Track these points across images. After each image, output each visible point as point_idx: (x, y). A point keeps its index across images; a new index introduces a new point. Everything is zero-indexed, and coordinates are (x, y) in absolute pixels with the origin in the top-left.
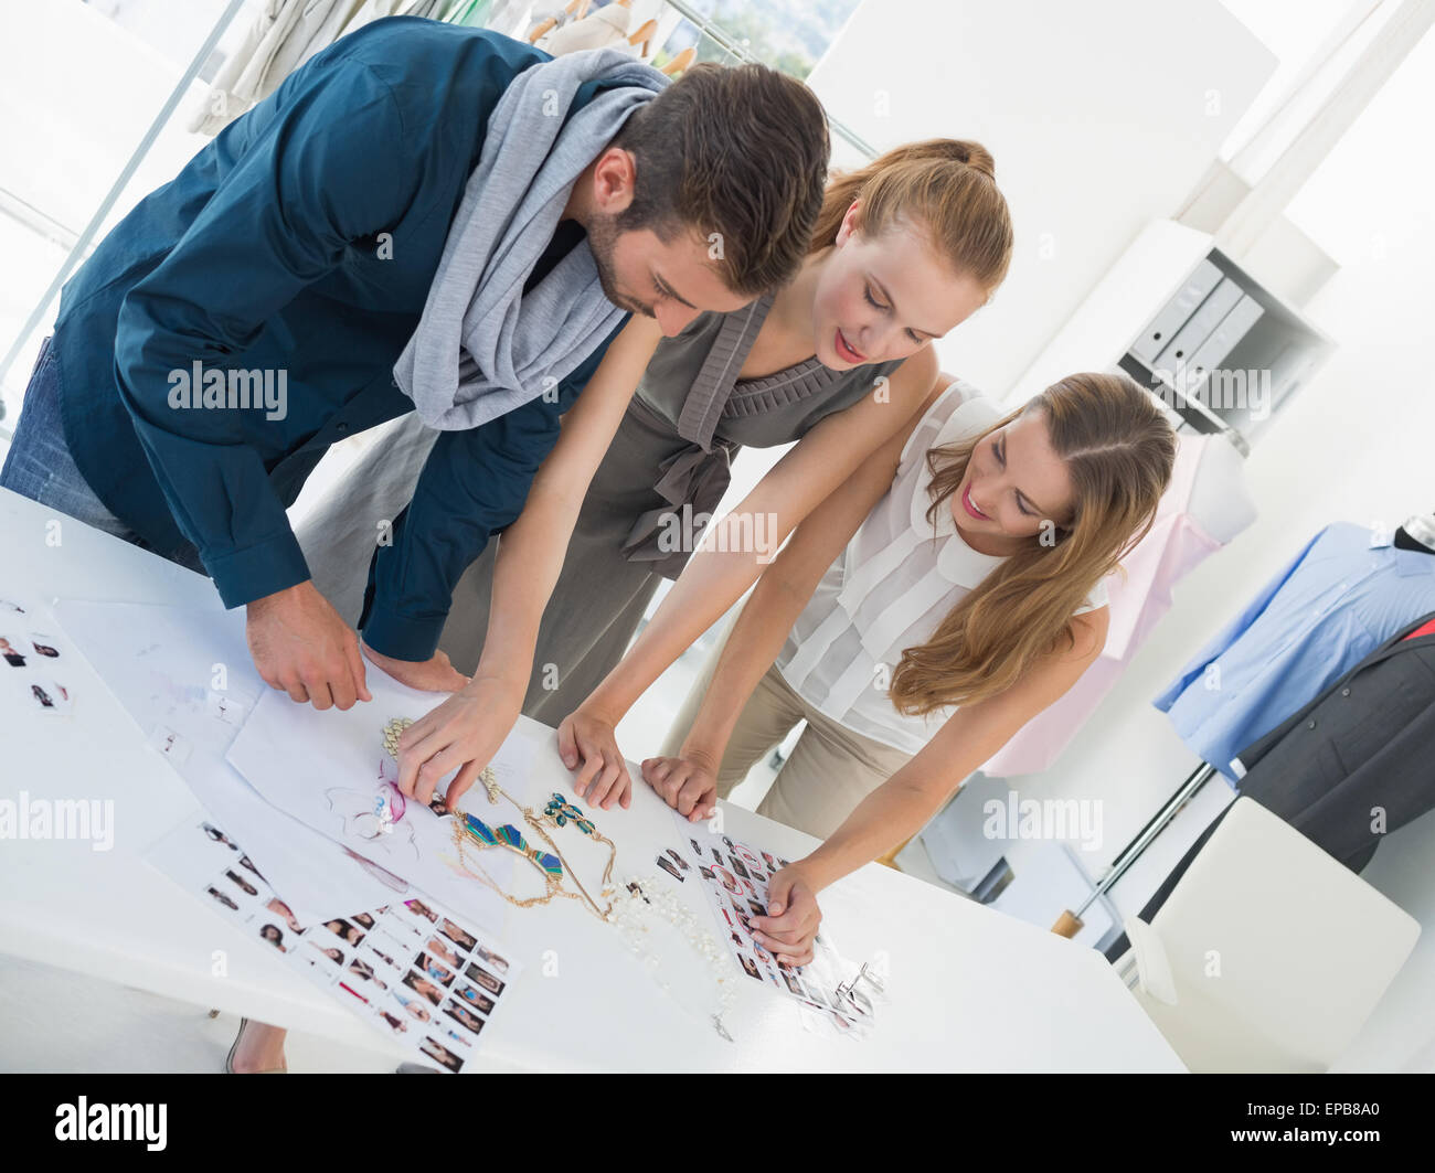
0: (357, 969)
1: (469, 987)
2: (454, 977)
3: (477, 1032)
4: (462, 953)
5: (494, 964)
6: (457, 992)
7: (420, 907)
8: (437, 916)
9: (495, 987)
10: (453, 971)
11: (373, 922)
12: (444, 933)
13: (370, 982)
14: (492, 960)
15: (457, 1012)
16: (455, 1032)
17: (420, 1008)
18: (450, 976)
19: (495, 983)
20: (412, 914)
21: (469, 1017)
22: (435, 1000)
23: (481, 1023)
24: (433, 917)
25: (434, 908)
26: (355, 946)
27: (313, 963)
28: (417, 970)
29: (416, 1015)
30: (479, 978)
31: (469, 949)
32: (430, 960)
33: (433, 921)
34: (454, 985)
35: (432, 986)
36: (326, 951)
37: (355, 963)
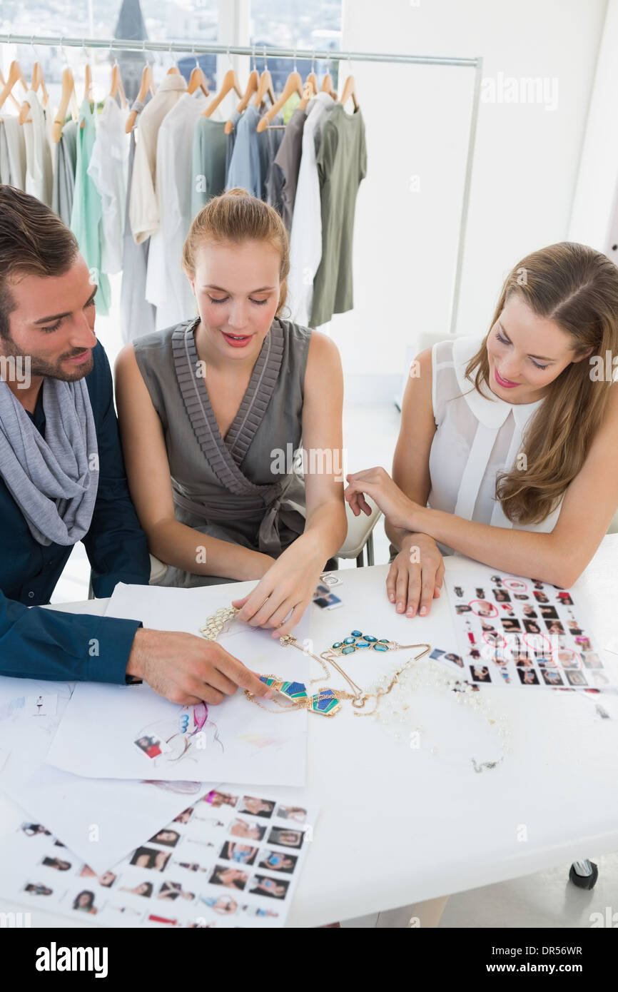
0: (167, 892)
1: (273, 853)
2: (258, 850)
3: (282, 897)
4: (263, 821)
5: (293, 818)
6: (262, 865)
7: (221, 798)
8: (237, 798)
9: (296, 841)
10: (256, 844)
11: (178, 836)
12: (245, 812)
13: (179, 899)
14: (291, 815)
15: (264, 886)
16: (263, 908)
17: (226, 900)
18: (254, 851)
19: (296, 836)
20: (215, 809)
21: (274, 884)
22: (240, 884)
23: (285, 884)
24: (234, 801)
25: (233, 792)
26: (162, 870)
27: (123, 910)
28: (223, 863)
29: (223, 911)
30: (282, 840)
31: (267, 815)
32: (234, 845)
33: (233, 805)
34: (259, 859)
35: (238, 871)
36: (135, 891)
37: (164, 887)
